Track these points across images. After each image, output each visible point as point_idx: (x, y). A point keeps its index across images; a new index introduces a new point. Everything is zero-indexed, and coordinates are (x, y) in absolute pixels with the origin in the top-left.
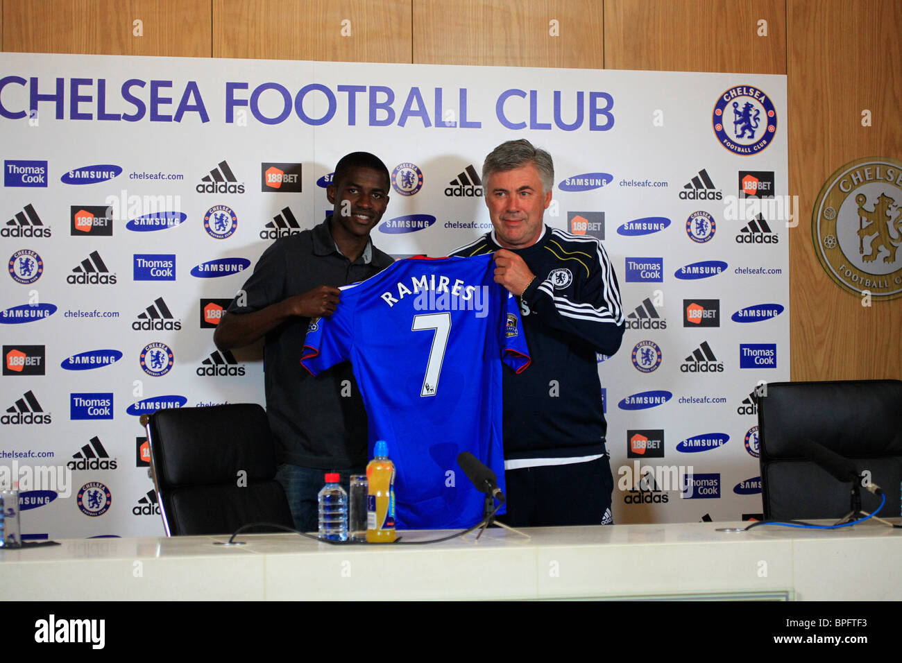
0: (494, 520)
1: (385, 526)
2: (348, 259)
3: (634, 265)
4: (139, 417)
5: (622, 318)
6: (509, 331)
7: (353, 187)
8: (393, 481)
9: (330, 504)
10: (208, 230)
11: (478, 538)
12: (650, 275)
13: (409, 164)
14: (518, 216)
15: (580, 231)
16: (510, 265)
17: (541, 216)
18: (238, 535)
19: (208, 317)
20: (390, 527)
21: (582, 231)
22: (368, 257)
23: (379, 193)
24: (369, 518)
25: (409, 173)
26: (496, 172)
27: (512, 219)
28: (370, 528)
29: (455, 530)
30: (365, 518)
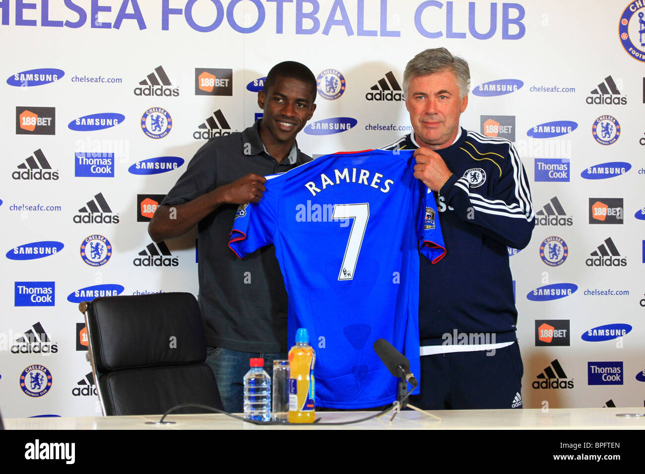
0: (407, 403)
1: (305, 408)
2: (275, 160)
3: (543, 165)
4: (78, 304)
5: (533, 215)
6: (428, 224)
7: (279, 97)
8: (313, 366)
9: (255, 387)
10: (145, 130)
11: (391, 420)
12: (558, 175)
13: (332, 70)
14: (436, 118)
15: (492, 134)
16: (430, 162)
17: (457, 119)
18: (168, 415)
19: (144, 212)
20: (309, 409)
21: (493, 133)
22: (293, 158)
23: (304, 103)
24: (290, 400)
25: (332, 78)
26: (416, 77)
27: (430, 121)
28: (291, 409)
29: (371, 412)
30: (287, 400)
